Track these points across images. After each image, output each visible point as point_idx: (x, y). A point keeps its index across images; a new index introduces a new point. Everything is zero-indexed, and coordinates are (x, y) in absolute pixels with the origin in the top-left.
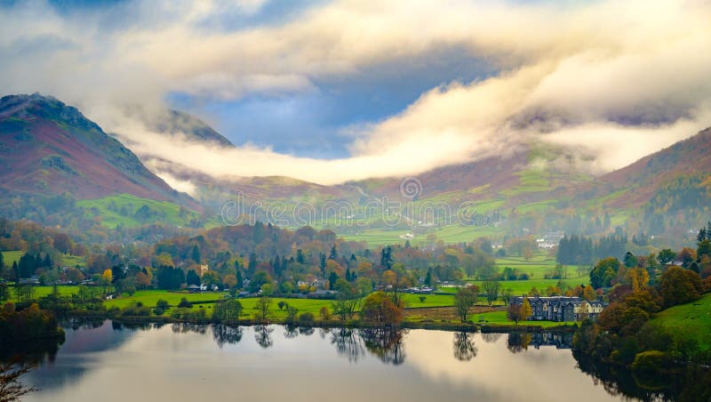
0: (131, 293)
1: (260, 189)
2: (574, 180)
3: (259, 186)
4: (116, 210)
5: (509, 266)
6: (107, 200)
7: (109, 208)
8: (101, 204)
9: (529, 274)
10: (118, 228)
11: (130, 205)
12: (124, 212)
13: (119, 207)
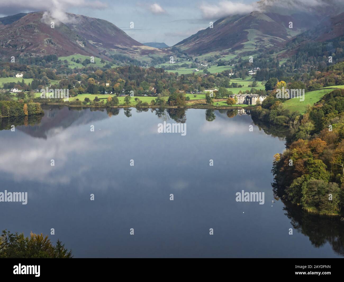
0: (76, 95)
1: (137, 51)
2: (266, 46)
3: (135, 50)
4: (74, 61)
5: (234, 82)
6: (71, 57)
7: (72, 60)
8: (68, 58)
9: (242, 85)
10: (75, 69)
11: (80, 59)
12: (78, 62)
13: (76, 60)
